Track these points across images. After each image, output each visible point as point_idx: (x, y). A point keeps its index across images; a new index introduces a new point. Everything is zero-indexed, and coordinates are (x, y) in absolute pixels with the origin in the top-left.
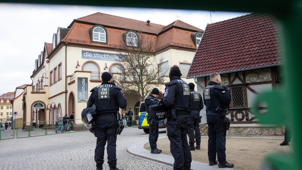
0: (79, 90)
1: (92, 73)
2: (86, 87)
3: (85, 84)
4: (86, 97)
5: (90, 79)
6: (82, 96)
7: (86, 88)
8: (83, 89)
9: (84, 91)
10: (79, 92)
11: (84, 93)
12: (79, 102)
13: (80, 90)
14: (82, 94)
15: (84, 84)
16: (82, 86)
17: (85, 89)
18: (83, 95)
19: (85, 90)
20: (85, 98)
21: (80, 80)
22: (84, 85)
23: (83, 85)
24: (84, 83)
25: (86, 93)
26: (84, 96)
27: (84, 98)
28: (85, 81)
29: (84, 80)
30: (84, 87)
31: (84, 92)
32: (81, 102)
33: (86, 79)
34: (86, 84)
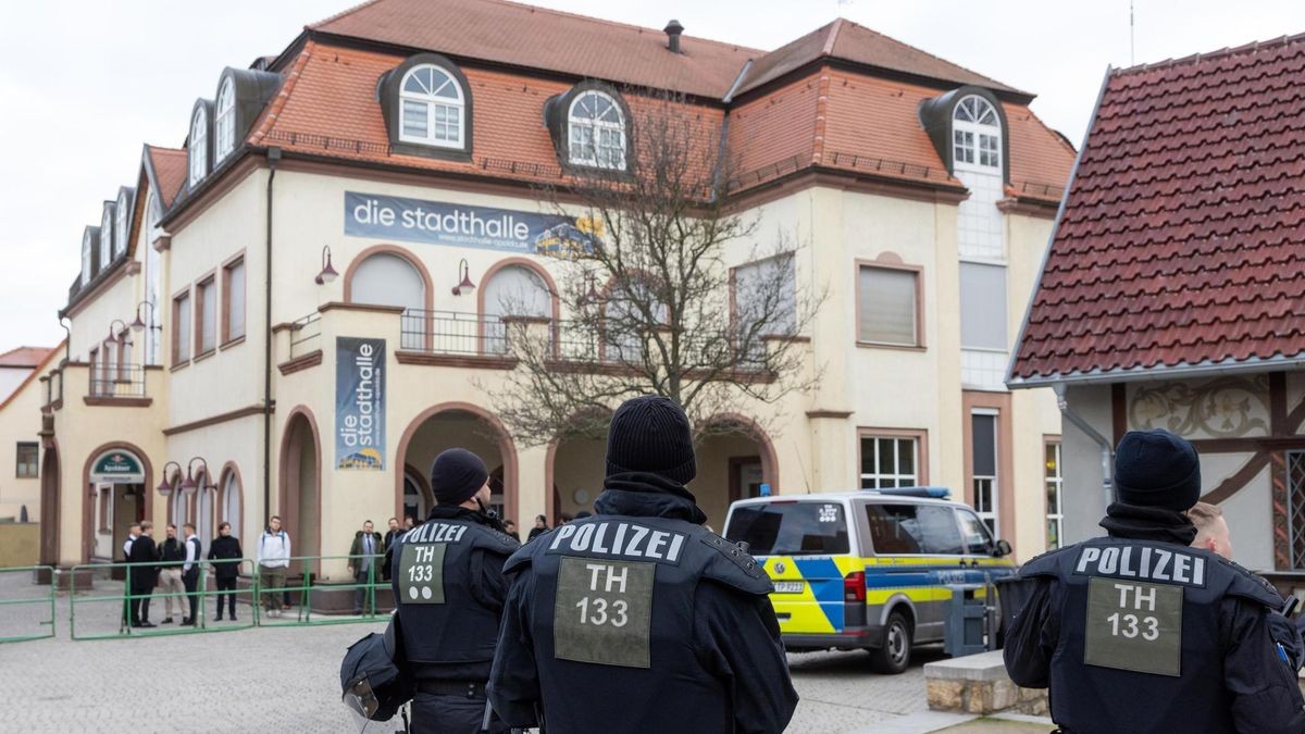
0: (342, 405)
1: (405, 313)
2: (378, 386)
3: (374, 371)
4: (377, 438)
5: (398, 349)
6: (359, 436)
7: (378, 394)
8: (361, 397)
9: (366, 408)
10: (343, 411)
11: (366, 421)
12: (341, 466)
13: (345, 404)
14: (358, 427)
15: (366, 373)
16: (357, 385)
17: (373, 400)
18: (361, 432)
19: (369, 404)
20: (374, 446)
21: (347, 354)
22: (366, 380)
23: (360, 380)
24: (370, 369)
25: (374, 420)
26: (365, 436)
27: (367, 446)
28: (372, 356)
29: (366, 352)
30: (366, 386)
31: (366, 415)
32: (349, 466)
33: (379, 346)
34: (378, 371)
